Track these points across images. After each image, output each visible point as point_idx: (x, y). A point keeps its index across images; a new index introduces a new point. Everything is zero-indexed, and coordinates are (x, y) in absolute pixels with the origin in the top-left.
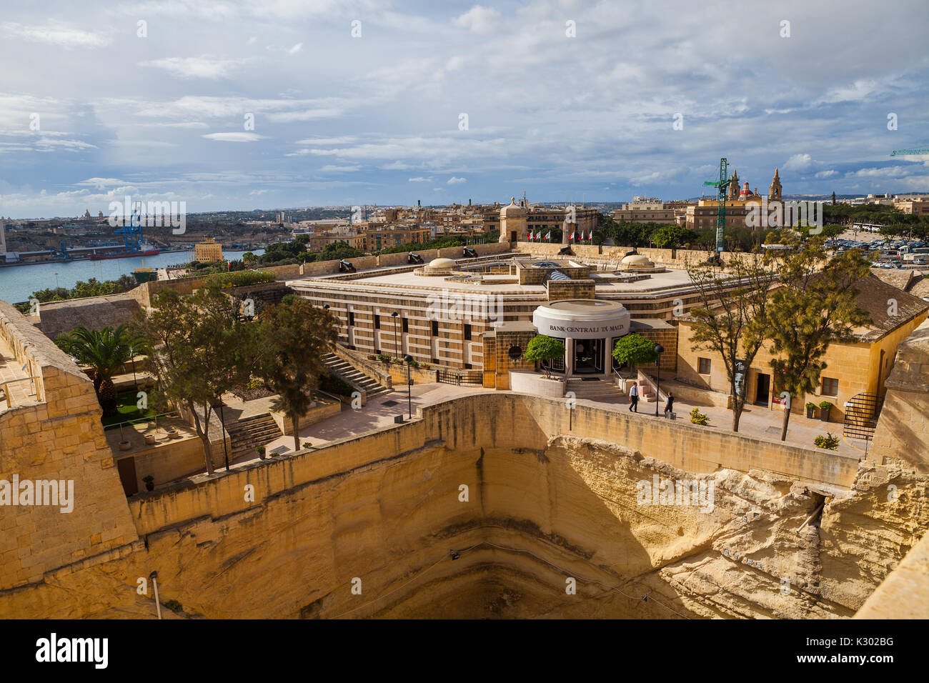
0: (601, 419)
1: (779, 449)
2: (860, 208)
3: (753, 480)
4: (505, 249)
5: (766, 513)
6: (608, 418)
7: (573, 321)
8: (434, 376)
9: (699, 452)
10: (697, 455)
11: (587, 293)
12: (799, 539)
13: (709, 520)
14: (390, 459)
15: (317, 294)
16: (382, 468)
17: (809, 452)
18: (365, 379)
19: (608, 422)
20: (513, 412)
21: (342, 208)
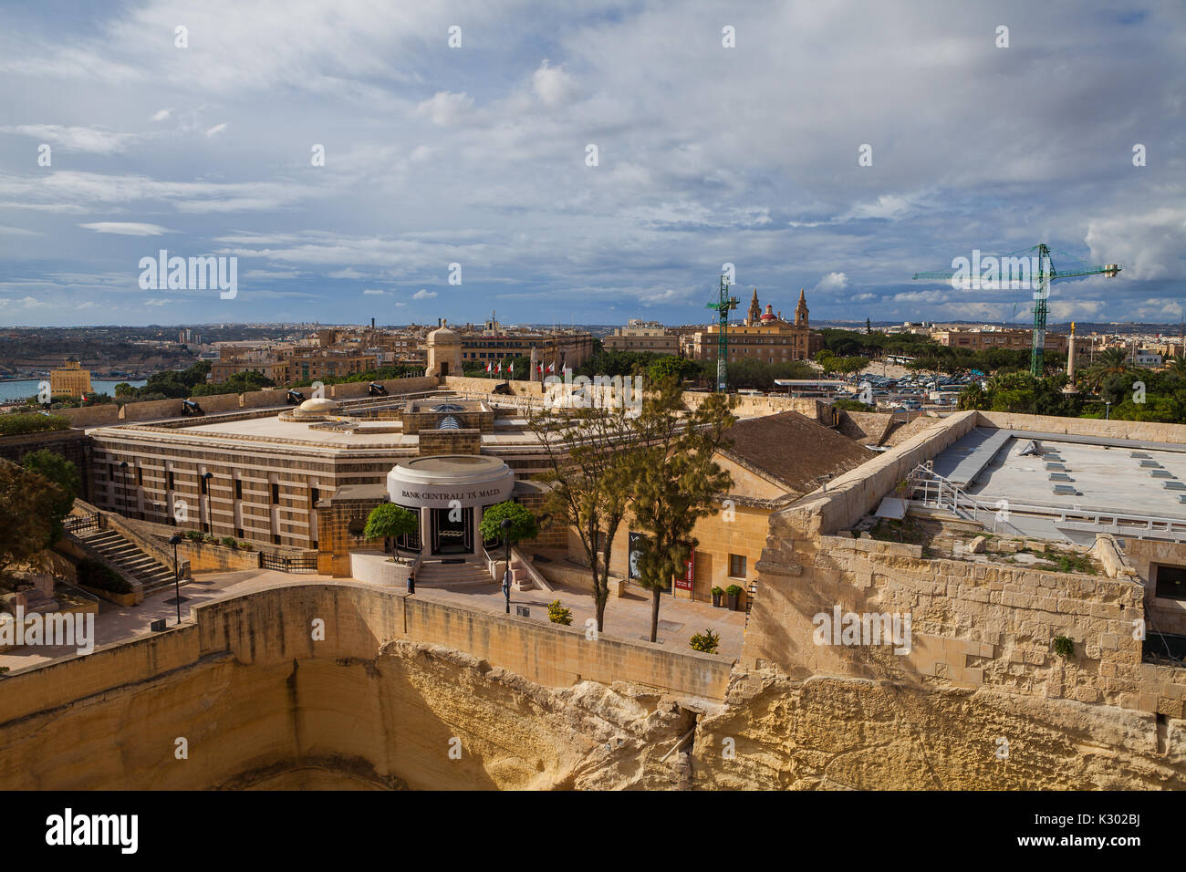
0: (440, 615)
1: (643, 654)
2: (895, 337)
3: (616, 695)
4: (429, 385)
5: (631, 739)
6: (448, 615)
7: (430, 485)
8: (256, 560)
9: (555, 659)
10: (552, 663)
11: (469, 447)
12: (670, 771)
13: (570, 750)
14: (139, 683)
15: (127, 447)
16: (126, 696)
17: (677, 656)
18: (154, 566)
19: (448, 622)
20: (336, 609)
21: (272, 326)
